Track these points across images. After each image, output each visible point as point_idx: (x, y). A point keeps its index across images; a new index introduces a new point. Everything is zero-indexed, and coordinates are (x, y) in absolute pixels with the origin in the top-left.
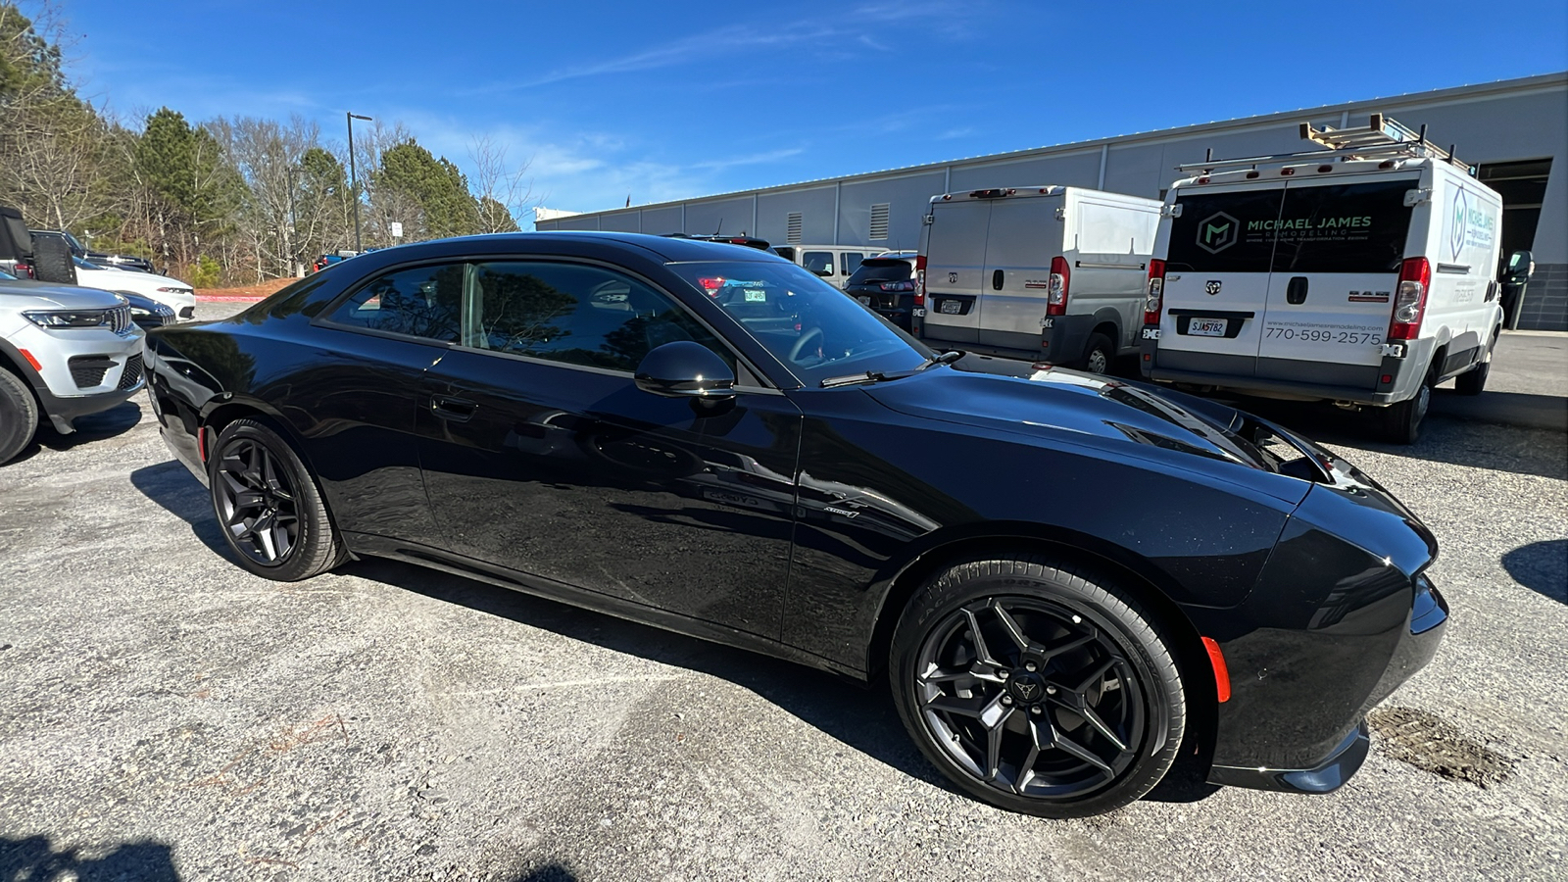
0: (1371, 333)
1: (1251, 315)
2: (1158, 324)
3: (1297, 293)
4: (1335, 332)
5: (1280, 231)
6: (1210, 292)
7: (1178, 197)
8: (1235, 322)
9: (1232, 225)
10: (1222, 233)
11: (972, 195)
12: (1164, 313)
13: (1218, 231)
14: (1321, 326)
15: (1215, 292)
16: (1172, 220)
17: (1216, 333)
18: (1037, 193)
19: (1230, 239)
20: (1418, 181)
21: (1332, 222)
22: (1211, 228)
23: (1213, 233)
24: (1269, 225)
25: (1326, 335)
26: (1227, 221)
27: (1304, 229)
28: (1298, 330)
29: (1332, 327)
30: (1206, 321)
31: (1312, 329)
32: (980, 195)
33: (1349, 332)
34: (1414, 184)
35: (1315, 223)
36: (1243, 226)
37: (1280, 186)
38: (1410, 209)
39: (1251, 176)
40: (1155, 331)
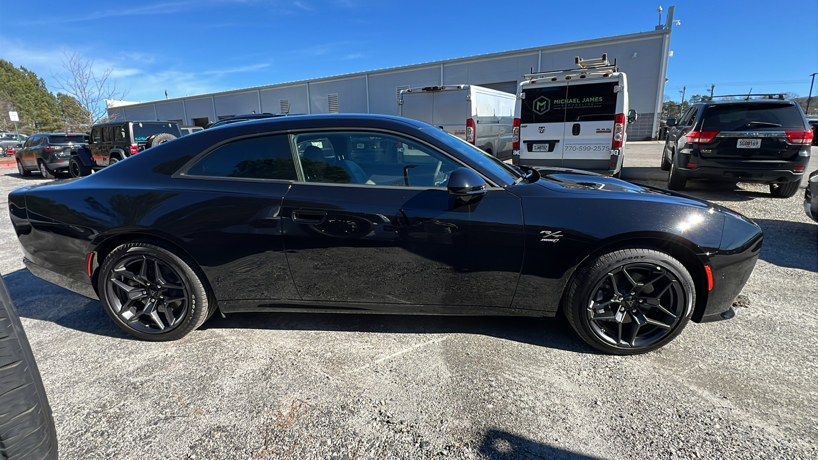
0: (606, 146)
1: (558, 141)
2: (519, 148)
3: (576, 130)
4: (592, 146)
5: (567, 104)
6: (540, 132)
7: (523, 90)
8: (552, 145)
9: (547, 102)
10: (543, 105)
11: (423, 90)
12: (521, 143)
13: (542, 105)
14: (586, 144)
15: (543, 132)
16: (521, 100)
17: (544, 150)
18: (456, 88)
19: (547, 108)
20: (618, 82)
21: (587, 100)
22: (538, 103)
23: (540, 106)
24: (562, 101)
25: (589, 148)
26: (545, 100)
27: (577, 103)
28: (578, 147)
29: (591, 144)
30: (540, 145)
31: (583, 146)
32: (428, 89)
33: (597, 146)
34: (617, 83)
35: (581, 100)
36: (552, 102)
37: (565, 84)
38: (616, 94)
39: (554, 80)
40: (518, 151)
